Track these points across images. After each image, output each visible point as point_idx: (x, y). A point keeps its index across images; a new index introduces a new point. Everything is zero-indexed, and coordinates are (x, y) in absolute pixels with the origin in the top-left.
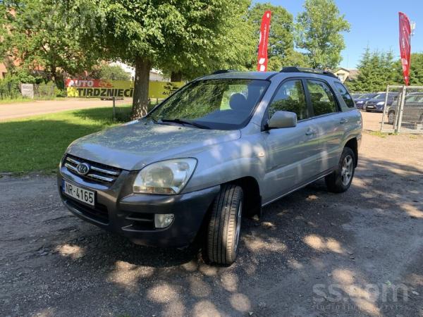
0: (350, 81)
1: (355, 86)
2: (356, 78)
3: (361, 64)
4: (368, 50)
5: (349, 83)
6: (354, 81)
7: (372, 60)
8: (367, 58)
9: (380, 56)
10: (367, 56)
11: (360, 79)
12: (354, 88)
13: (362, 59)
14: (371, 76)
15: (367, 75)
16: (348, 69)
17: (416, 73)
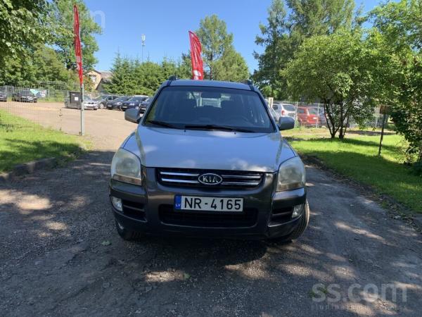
0: (105, 83)
1: (111, 88)
2: (110, 80)
3: (114, 68)
4: (119, 55)
5: (105, 85)
6: (108, 83)
7: (123, 65)
8: (119, 62)
9: (129, 61)
10: (118, 61)
11: (115, 81)
12: (110, 90)
13: (114, 62)
14: (124, 80)
15: (121, 79)
16: (99, 71)
17: (159, 80)
